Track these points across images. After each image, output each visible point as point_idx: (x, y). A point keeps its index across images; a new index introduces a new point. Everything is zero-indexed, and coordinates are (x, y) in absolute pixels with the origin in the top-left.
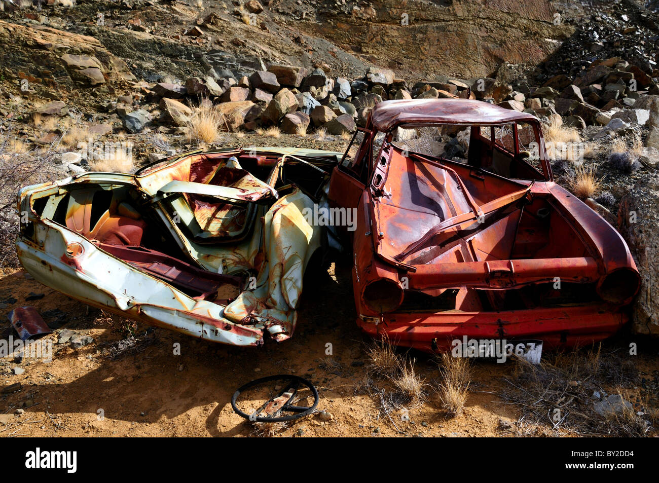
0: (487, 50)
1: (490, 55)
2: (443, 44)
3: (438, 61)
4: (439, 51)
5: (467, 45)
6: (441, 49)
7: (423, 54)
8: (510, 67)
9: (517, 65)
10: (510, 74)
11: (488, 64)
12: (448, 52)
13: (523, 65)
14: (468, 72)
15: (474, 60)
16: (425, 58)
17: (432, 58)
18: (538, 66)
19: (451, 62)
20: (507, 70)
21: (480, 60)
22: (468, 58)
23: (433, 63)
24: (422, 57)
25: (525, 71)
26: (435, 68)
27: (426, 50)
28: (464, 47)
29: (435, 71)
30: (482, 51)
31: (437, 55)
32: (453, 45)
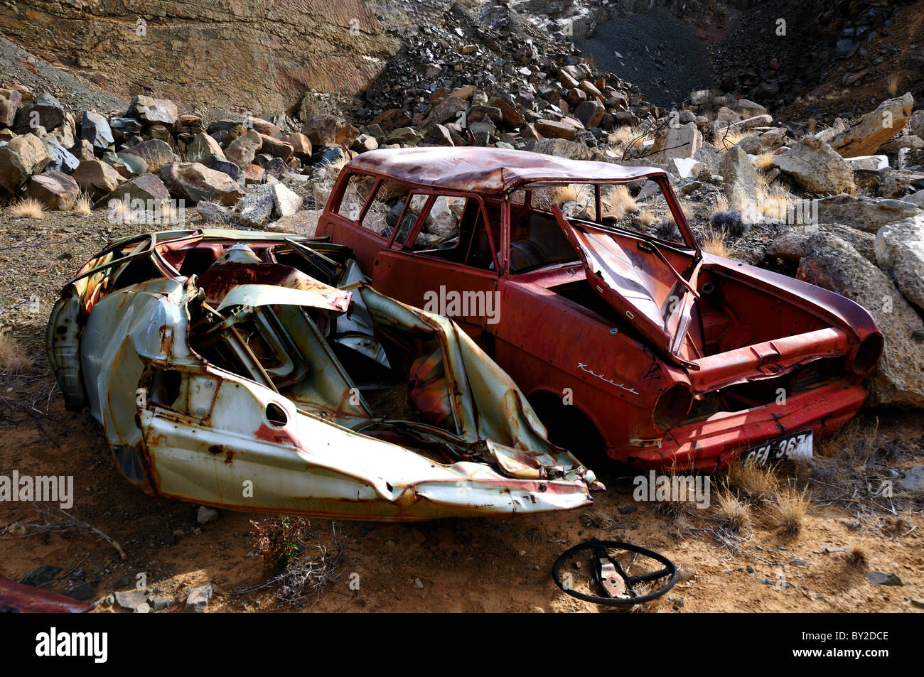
0: (283, 71)
1: (288, 78)
2: (217, 58)
3: (211, 87)
4: (210, 70)
5: (252, 61)
6: (213, 66)
7: (186, 75)
8: (319, 98)
9: (327, 95)
10: (319, 108)
11: (285, 93)
12: (224, 72)
13: (337, 95)
14: (258, 104)
15: (265, 86)
16: (188, 81)
17: (200, 82)
18: (356, 96)
19: (231, 89)
20: (315, 102)
21: (273, 86)
22: (255, 82)
23: (202, 89)
24: (184, 79)
25: (339, 104)
26: (207, 98)
27: (189, 68)
28: (248, 64)
29: (206, 103)
30: (275, 72)
31: (208, 77)
32: (232, 61)
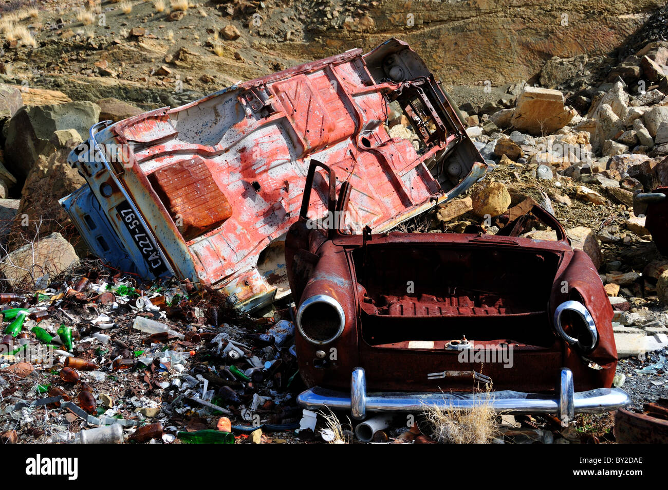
0: (526, 46)
1: (532, 51)
2: (463, 47)
3: (458, 69)
4: (458, 56)
5: (496, 44)
6: (461, 54)
7: (437, 63)
8: (561, 63)
9: (572, 59)
10: (562, 72)
11: (529, 63)
12: (470, 56)
13: (582, 58)
14: (501, 77)
15: (508, 61)
16: (439, 67)
17: (449, 67)
18: (610, 55)
19: (476, 68)
20: (556, 67)
21: (516, 59)
22: (498, 59)
23: (451, 72)
24: (436, 67)
25: (587, 65)
26: (454, 78)
27: (440, 57)
28: (492, 47)
29: (454, 82)
30: (518, 49)
31: (455, 62)
32: (477, 46)
